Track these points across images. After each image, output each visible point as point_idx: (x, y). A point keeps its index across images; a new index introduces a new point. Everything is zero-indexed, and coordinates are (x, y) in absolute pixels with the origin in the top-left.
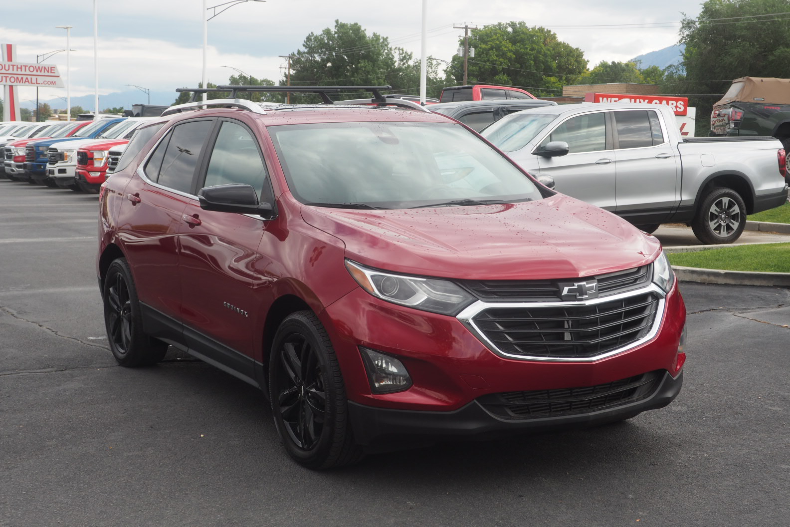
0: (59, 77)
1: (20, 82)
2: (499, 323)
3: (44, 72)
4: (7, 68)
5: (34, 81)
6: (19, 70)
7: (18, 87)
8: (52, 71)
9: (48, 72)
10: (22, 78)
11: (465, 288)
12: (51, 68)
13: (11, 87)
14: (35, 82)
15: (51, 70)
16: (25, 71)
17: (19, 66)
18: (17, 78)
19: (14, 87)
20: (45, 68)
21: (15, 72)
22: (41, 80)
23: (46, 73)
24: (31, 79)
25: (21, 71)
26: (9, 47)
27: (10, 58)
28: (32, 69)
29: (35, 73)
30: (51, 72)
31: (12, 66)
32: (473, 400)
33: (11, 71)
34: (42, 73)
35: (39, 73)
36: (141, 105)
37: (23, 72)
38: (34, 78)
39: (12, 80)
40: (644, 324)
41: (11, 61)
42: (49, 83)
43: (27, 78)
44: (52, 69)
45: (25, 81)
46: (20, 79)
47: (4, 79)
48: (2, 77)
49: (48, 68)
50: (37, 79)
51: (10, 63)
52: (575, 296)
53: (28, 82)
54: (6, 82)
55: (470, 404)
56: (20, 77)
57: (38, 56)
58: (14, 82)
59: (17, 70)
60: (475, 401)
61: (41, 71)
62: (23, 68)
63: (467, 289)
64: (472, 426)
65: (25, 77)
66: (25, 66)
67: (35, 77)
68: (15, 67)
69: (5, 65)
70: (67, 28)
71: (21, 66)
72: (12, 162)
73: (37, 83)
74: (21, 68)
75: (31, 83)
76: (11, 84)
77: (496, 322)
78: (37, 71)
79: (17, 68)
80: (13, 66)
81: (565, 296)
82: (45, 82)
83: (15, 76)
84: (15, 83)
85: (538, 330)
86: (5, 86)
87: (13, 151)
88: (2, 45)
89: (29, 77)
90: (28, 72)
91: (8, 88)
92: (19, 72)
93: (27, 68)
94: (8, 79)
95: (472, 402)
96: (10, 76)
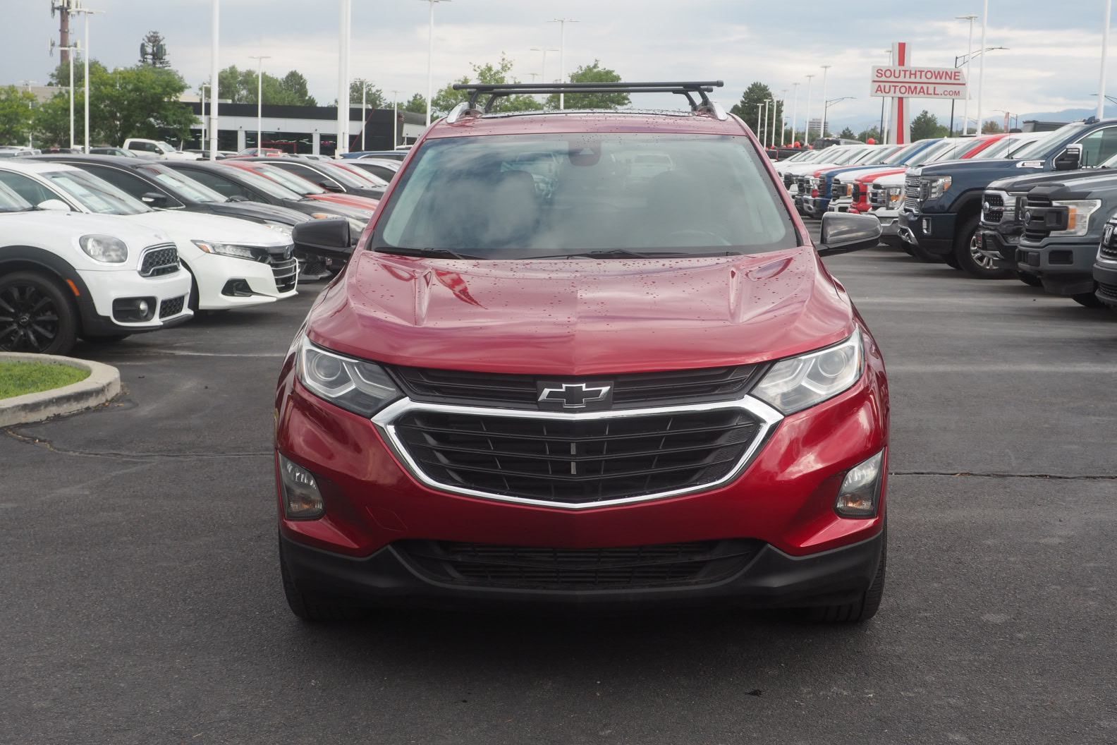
0: (964, 84)
1: (912, 93)
2: (432, 435)
3: (946, 79)
4: (897, 75)
5: (931, 91)
6: (913, 76)
7: (910, 99)
8: (957, 77)
9: (951, 78)
10: (916, 88)
11: (394, 376)
12: (955, 73)
13: (901, 100)
14: (933, 93)
15: (955, 76)
16: (921, 77)
17: (913, 72)
18: (910, 87)
19: (904, 99)
20: (947, 73)
21: (907, 79)
22: (940, 89)
23: (948, 81)
24: (928, 88)
25: (915, 78)
26: (902, 47)
27: (902, 62)
28: (929, 75)
29: (933, 80)
30: (955, 79)
31: (903, 72)
32: (386, 545)
33: (901, 79)
34: (943, 81)
35: (938, 81)
36: (1034, 122)
37: (918, 80)
38: (931, 87)
39: (903, 90)
40: (709, 460)
41: (903, 65)
42: (951, 93)
43: (922, 88)
44: (957, 74)
45: (920, 92)
46: (913, 89)
47: (892, 89)
48: (890, 86)
49: (951, 73)
50: (935, 88)
51: (902, 68)
52: (561, 404)
53: (924, 92)
54: (895, 92)
55: (382, 550)
56: (913, 86)
57: (957, 58)
58: (905, 93)
59: (910, 77)
60: (389, 547)
61: (941, 78)
62: (918, 74)
63: (397, 380)
64: (382, 583)
65: (919, 86)
66: (921, 72)
67: (933, 86)
68: (908, 73)
69: (895, 71)
70: (971, 18)
71: (916, 71)
72: (810, 197)
73: (934, 94)
74: (915, 74)
75: (928, 94)
76: (901, 95)
77: (426, 432)
78: (936, 78)
79: (911, 74)
80: (905, 71)
81: (543, 402)
82: (946, 93)
83: (907, 85)
84: (906, 95)
85: (492, 451)
86: (893, 98)
87: (811, 183)
88: (893, 44)
89: (925, 86)
90: (924, 80)
91: (896, 101)
92: (913, 79)
93: (923, 74)
94: (898, 89)
95: (385, 548)
96: (900, 85)
